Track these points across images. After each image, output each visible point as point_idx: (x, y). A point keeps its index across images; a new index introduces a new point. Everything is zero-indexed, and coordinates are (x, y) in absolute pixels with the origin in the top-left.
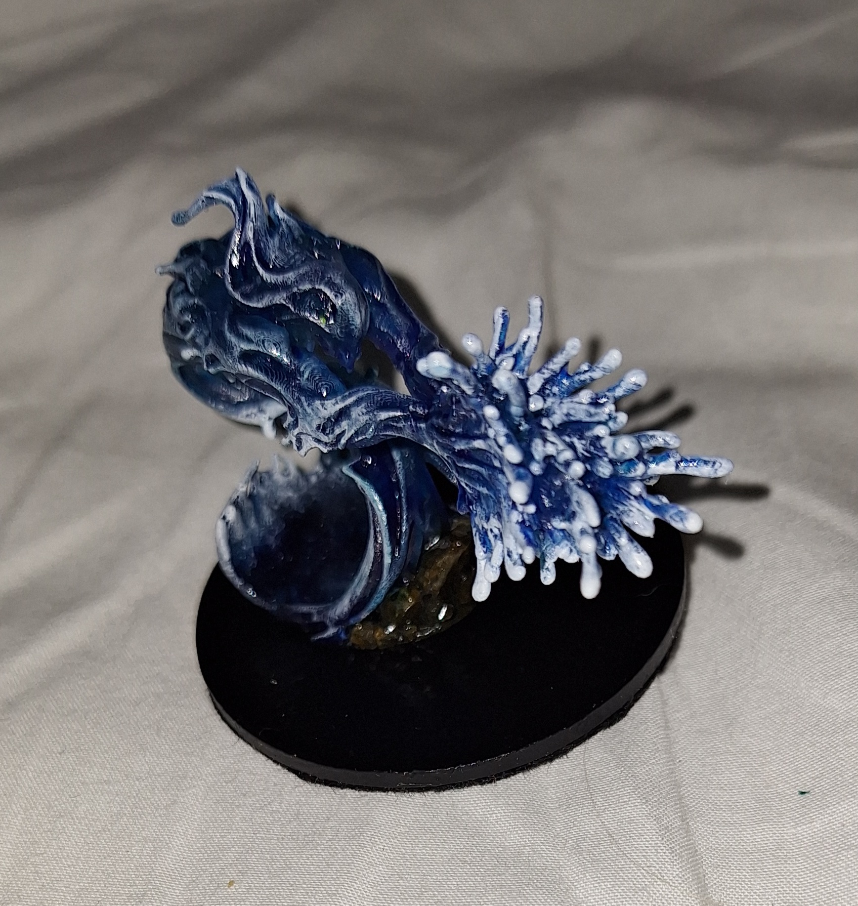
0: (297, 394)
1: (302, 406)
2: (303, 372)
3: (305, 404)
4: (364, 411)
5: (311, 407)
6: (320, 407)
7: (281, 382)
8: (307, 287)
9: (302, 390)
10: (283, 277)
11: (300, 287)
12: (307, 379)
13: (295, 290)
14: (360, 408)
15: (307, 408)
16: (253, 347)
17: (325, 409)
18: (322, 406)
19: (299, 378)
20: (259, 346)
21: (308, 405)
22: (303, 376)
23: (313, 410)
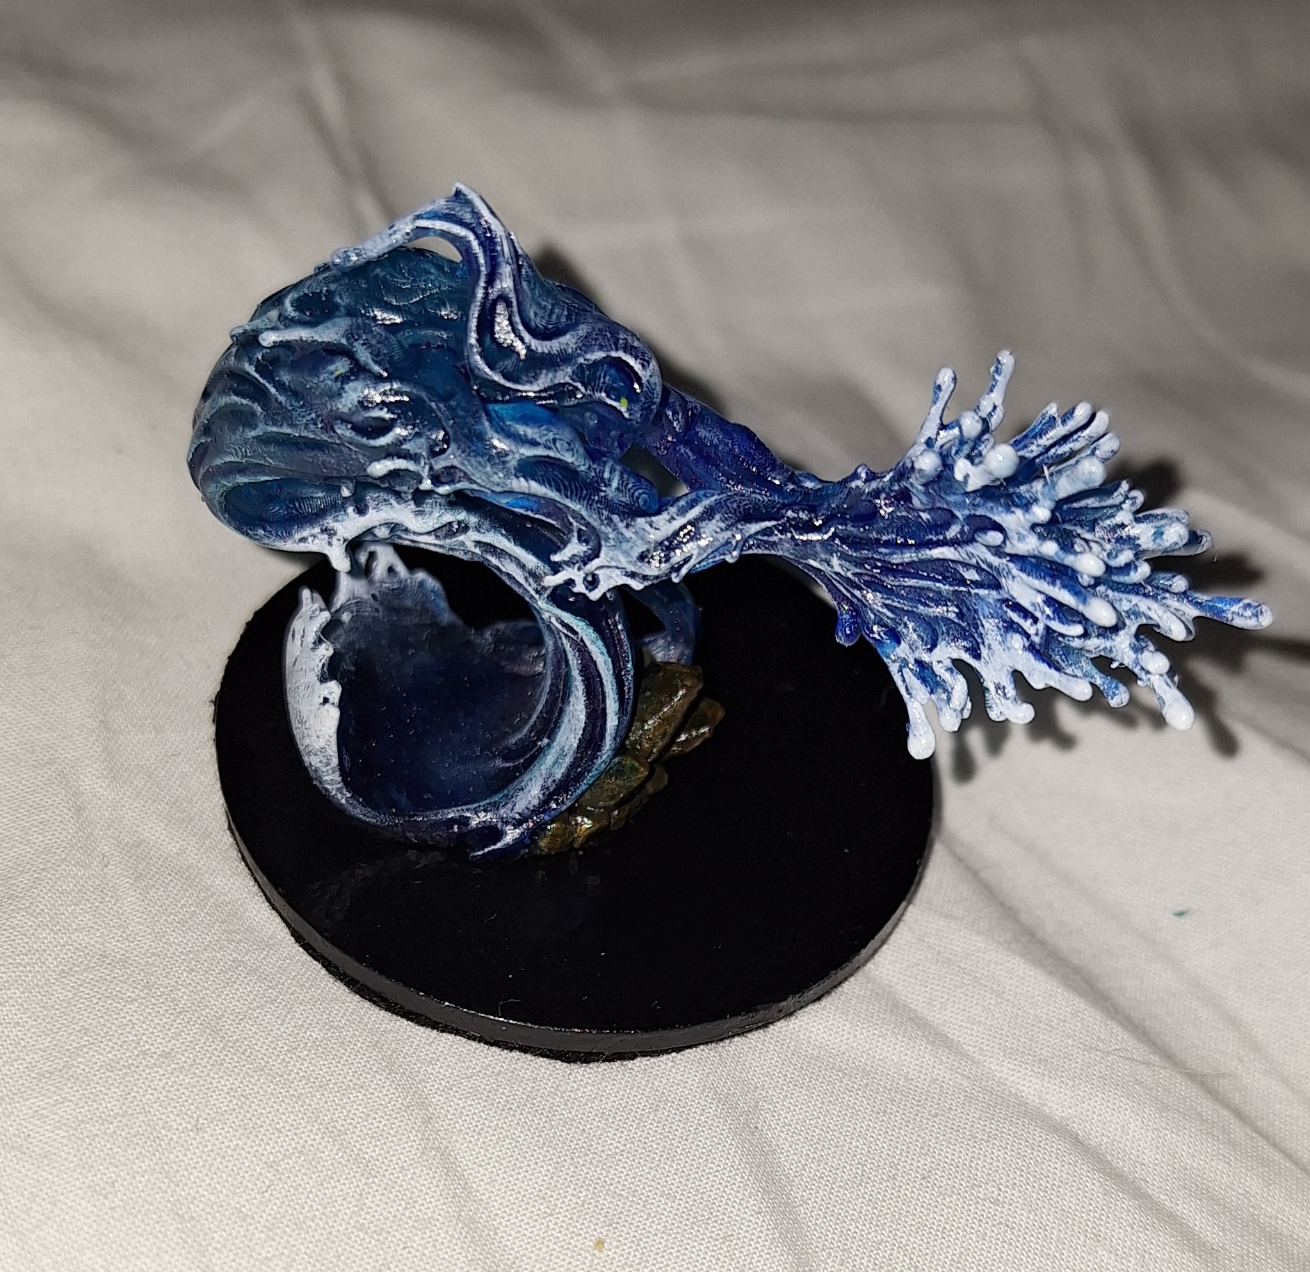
0: (605, 513)
1: (615, 529)
2: (610, 480)
3: (621, 525)
4: (723, 525)
5: (631, 528)
6: (647, 527)
7: (580, 499)
8: (599, 355)
9: (611, 507)
10: (560, 343)
11: (588, 356)
12: (618, 489)
13: (581, 360)
14: (714, 521)
15: (624, 531)
16: (540, 451)
17: (656, 529)
18: (651, 526)
19: (604, 489)
20: (550, 448)
21: (627, 526)
22: (610, 485)
23: (636, 532)
